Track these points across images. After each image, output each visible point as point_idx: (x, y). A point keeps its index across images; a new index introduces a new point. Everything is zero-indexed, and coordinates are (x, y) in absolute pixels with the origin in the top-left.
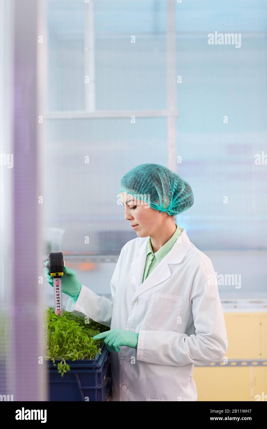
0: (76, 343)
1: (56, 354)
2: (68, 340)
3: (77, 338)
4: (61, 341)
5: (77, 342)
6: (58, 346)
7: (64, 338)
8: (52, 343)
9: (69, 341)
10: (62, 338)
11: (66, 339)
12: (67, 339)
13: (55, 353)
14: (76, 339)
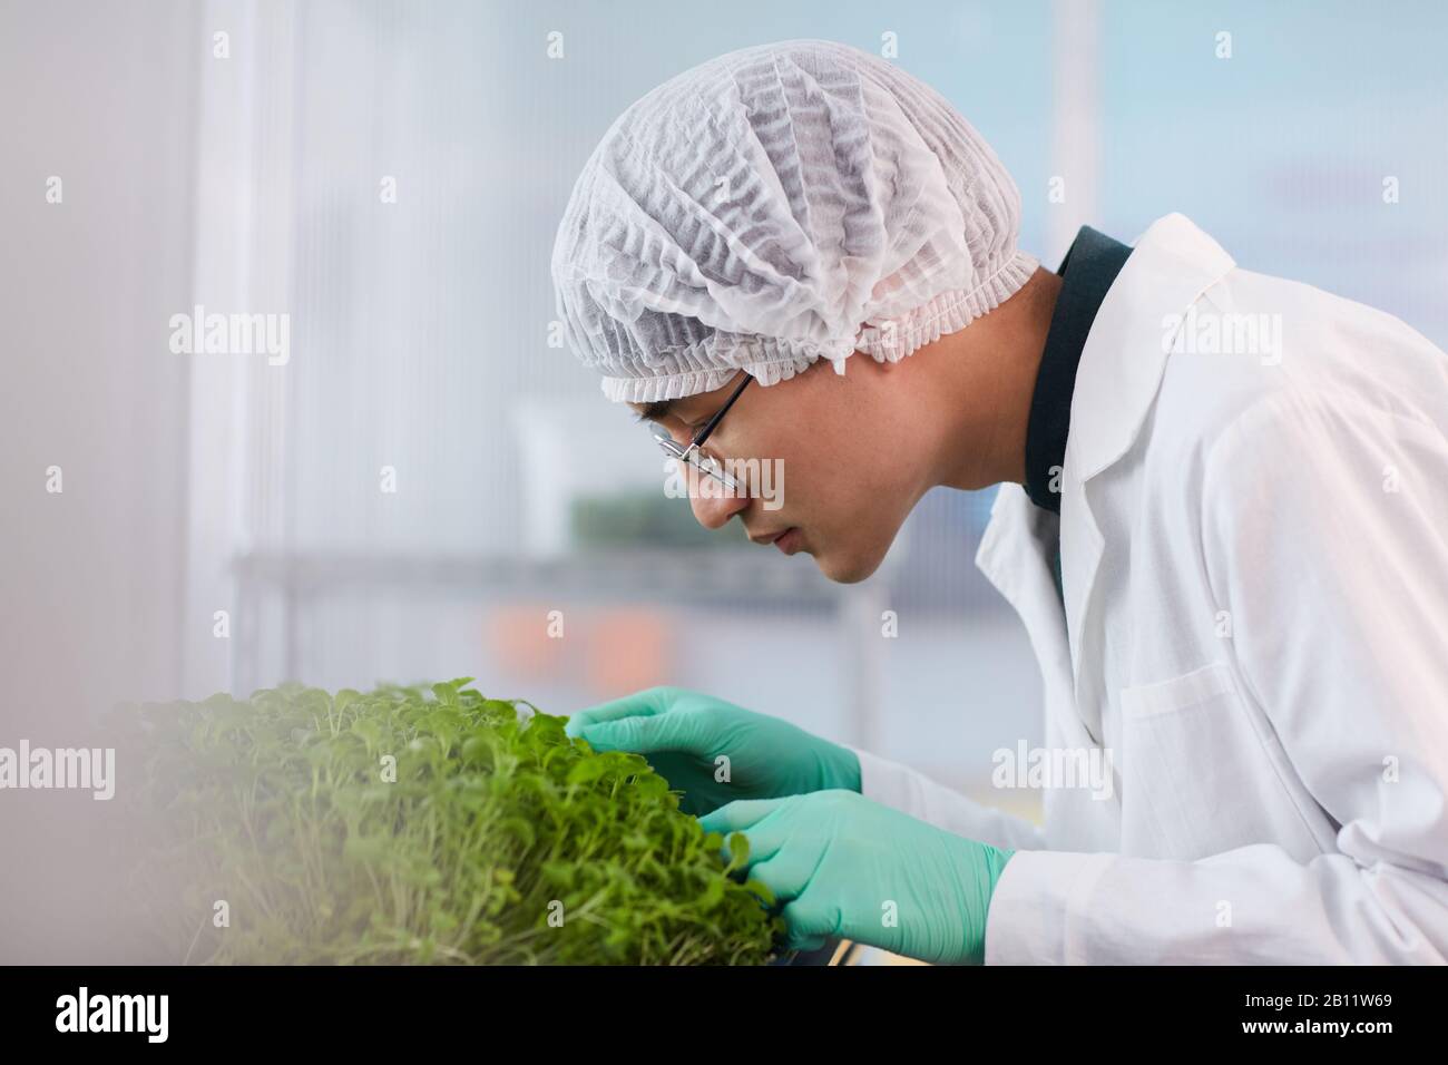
0: (631, 860)
1: (490, 934)
2: (581, 841)
3: (637, 831)
4: (530, 841)
5: (638, 852)
6: (507, 876)
7: (553, 828)
8: (463, 854)
9: (588, 842)
10: (536, 830)
11: (562, 834)
12: (574, 830)
13: (487, 926)
14: (633, 836)
